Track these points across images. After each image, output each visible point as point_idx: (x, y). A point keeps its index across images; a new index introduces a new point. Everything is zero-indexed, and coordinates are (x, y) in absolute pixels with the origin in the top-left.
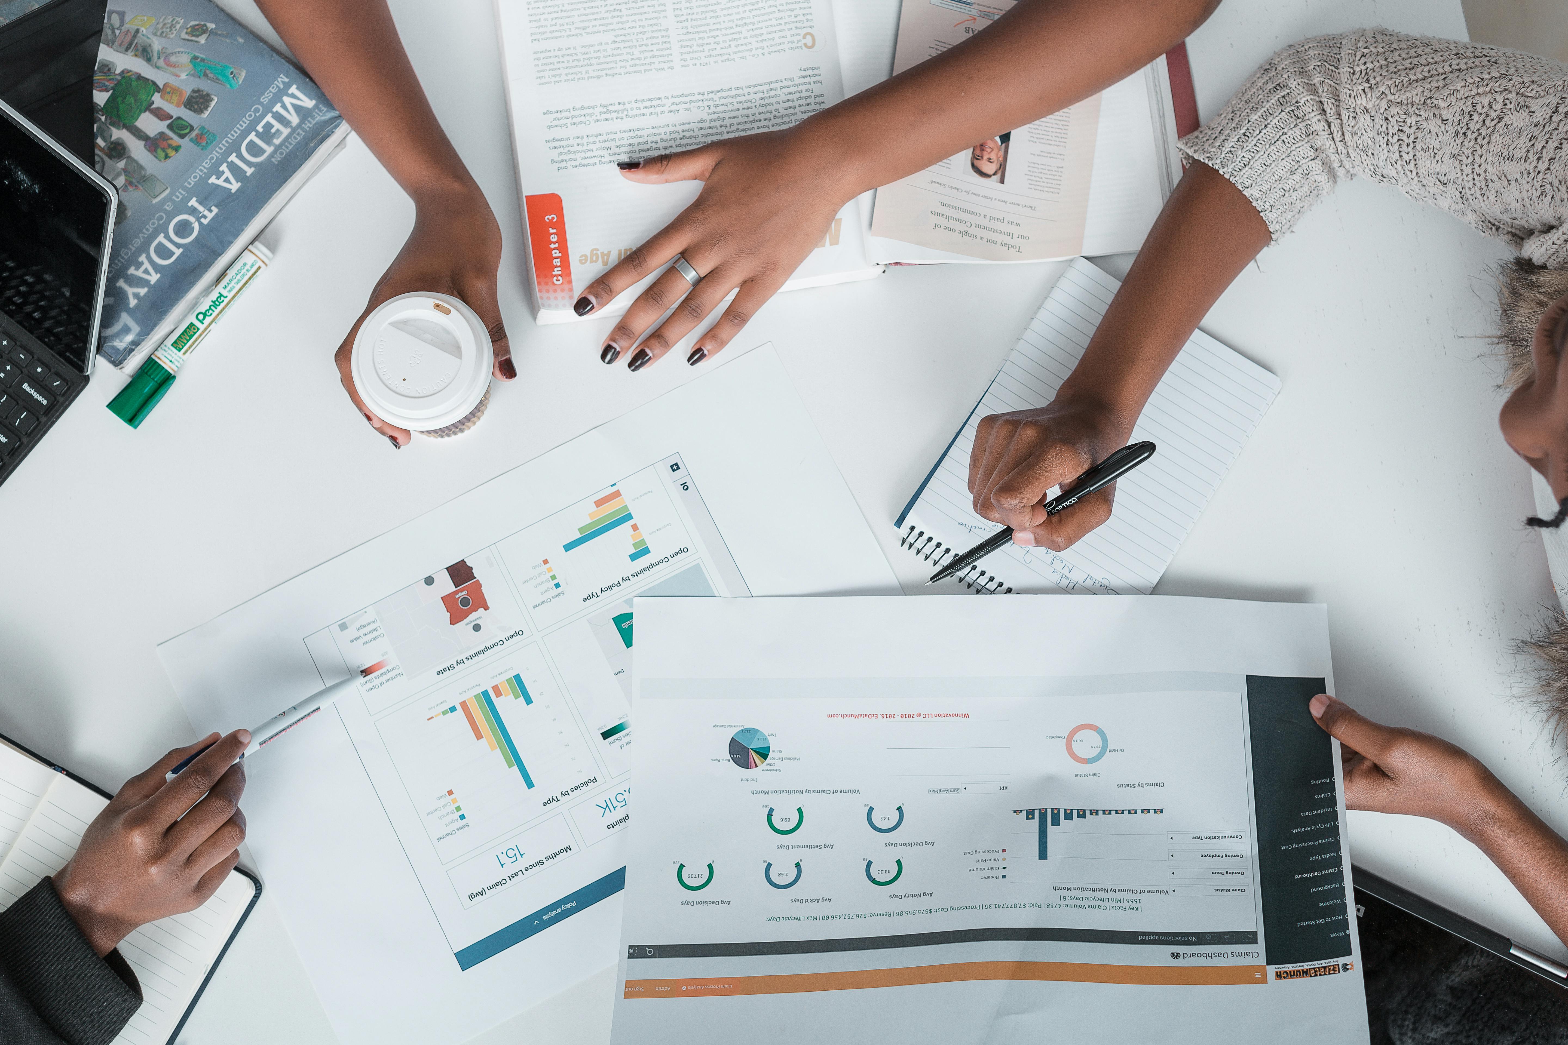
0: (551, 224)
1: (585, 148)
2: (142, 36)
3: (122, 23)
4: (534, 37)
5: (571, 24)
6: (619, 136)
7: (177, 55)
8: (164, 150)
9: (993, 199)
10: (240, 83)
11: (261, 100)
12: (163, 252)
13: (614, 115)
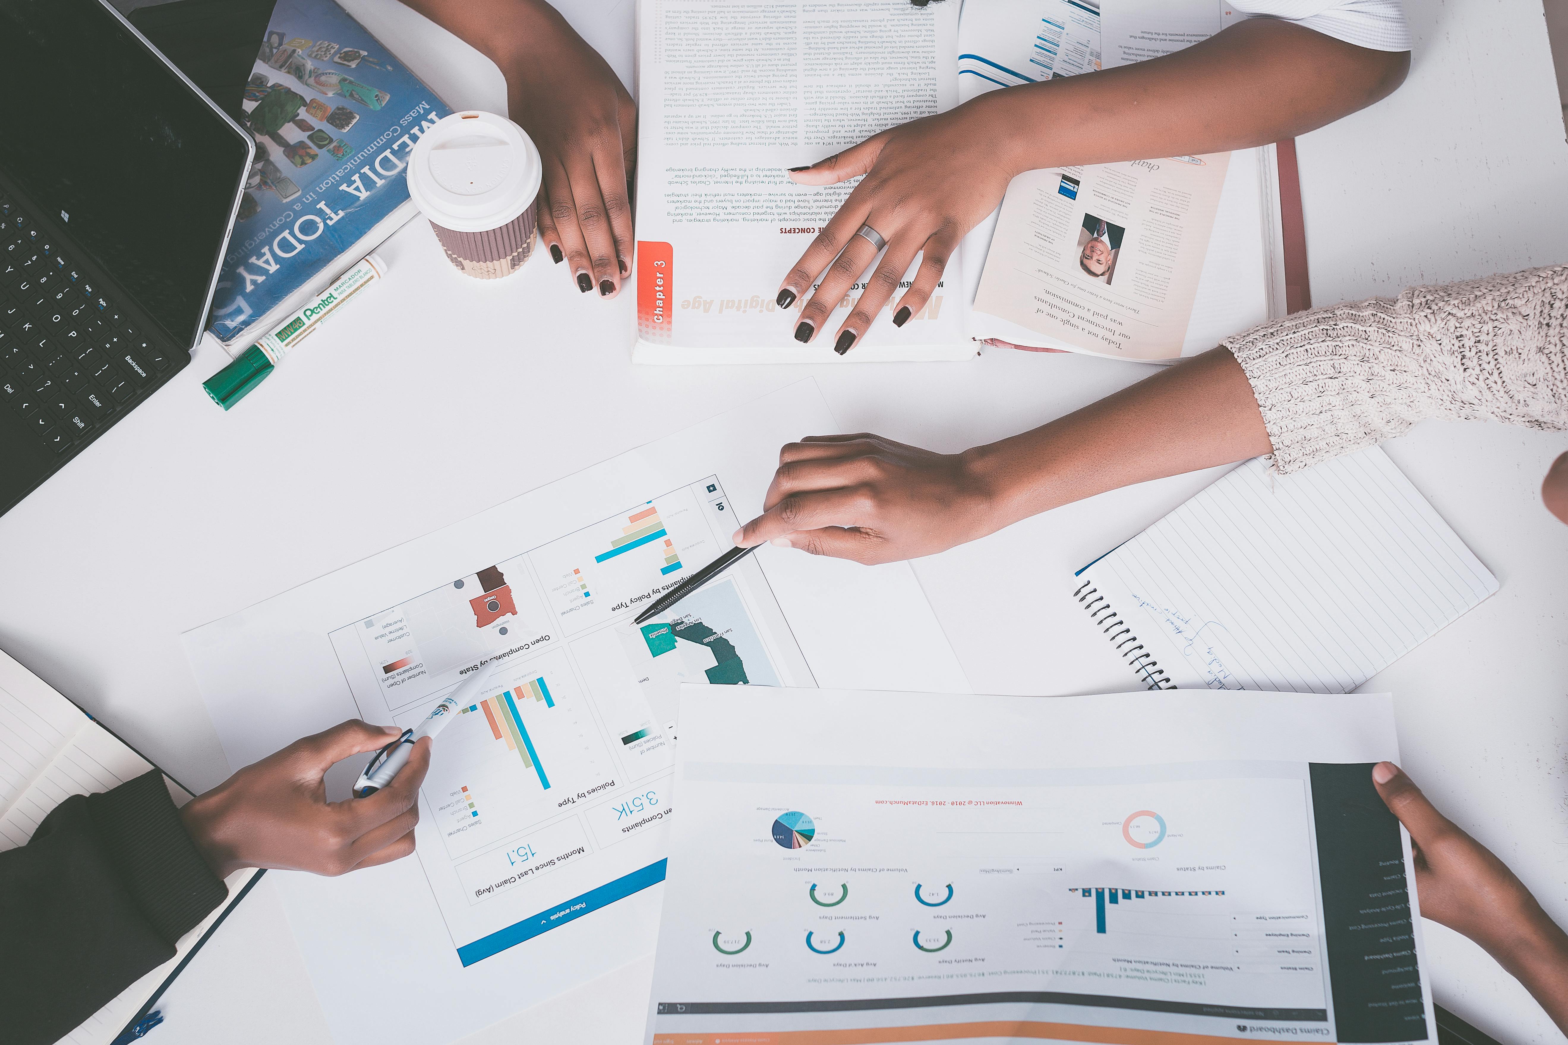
0: (659, 269)
1: (702, 205)
2: (297, 56)
3: (280, 44)
4: (667, 103)
5: (705, 95)
6: (736, 198)
7: (328, 75)
8: (301, 157)
9: (1099, 297)
10: (383, 105)
11: (401, 122)
12: (285, 246)
13: (735, 179)
